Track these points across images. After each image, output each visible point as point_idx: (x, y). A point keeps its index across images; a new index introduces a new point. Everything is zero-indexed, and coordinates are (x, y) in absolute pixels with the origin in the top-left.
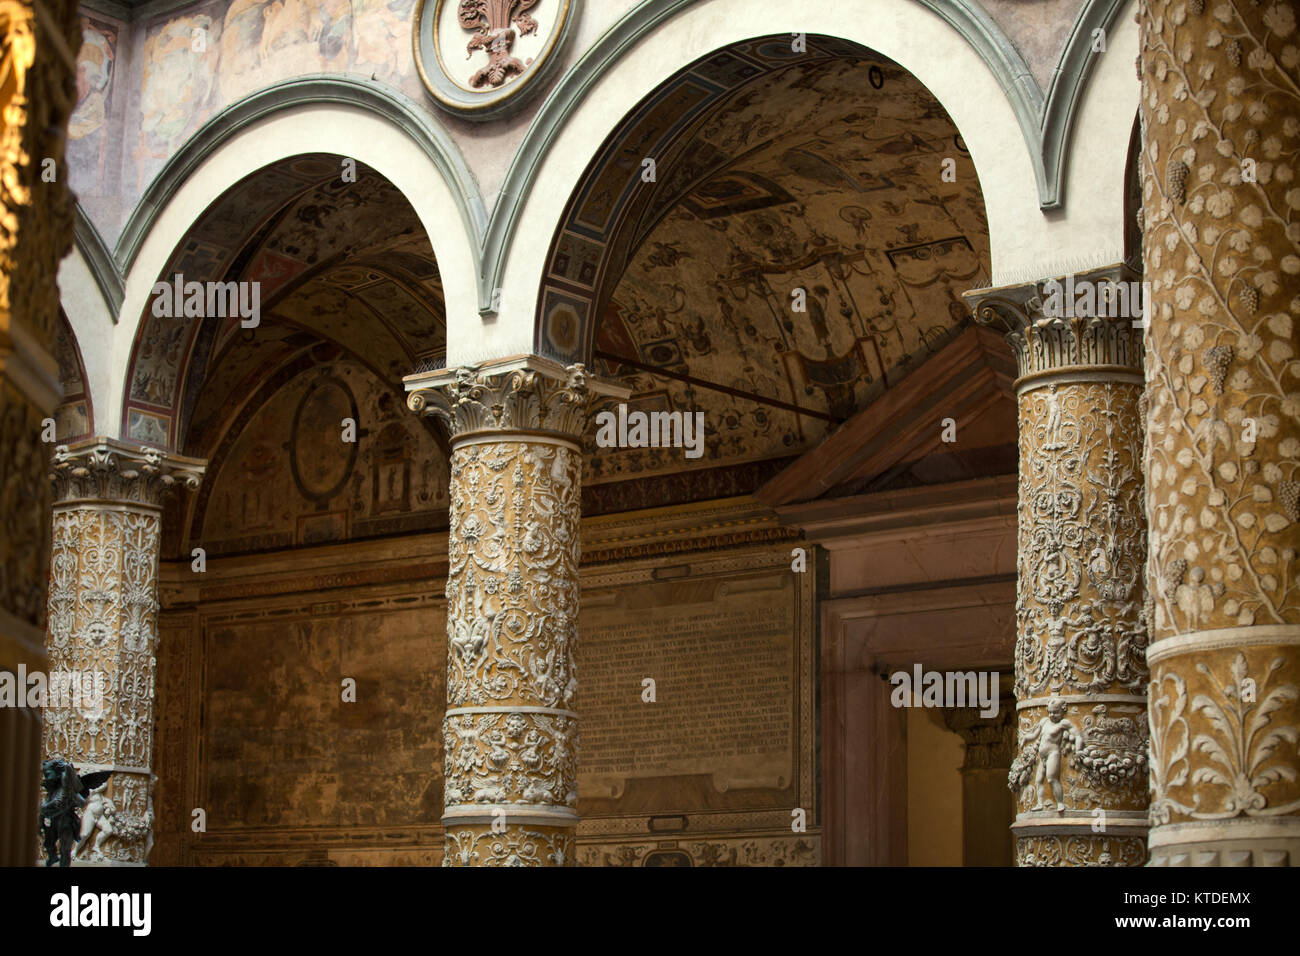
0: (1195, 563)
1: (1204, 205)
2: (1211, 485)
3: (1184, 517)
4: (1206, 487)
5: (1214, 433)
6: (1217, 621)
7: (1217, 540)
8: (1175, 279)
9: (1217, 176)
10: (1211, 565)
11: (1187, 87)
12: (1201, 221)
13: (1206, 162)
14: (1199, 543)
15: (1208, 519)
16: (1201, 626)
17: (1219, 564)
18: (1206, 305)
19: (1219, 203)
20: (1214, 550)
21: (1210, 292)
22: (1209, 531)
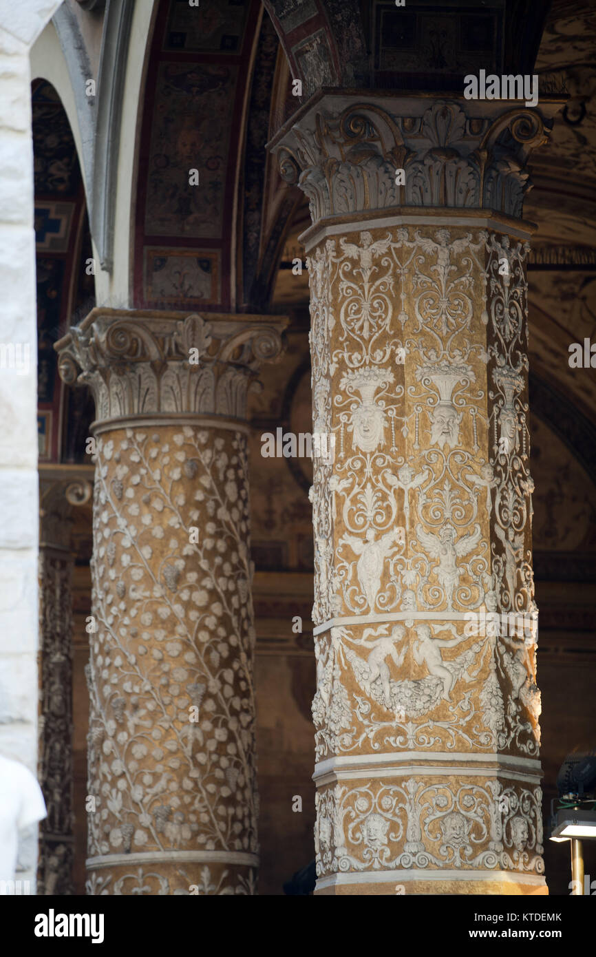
0: (177, 810)
1: (190, 596)
2: (191, 765)
3: (169, 781)
4: (187, 765)
5: (194, 734)
6: (193, 845)
7: (194, 798)
8: (166, 636)
9: (199, 581)
10: (189, 812)
11: (181, 521)
12: (188, 605)
13: (191, 570)
14: (181, 798)
15: (188, 784)
16: (181, 848)
17: (195, 812)
18: (190, 657)
19: (200, 598)
20: (192, 804)
21: (193, 650)
22: (187, 792)
